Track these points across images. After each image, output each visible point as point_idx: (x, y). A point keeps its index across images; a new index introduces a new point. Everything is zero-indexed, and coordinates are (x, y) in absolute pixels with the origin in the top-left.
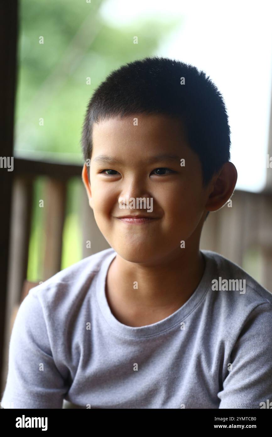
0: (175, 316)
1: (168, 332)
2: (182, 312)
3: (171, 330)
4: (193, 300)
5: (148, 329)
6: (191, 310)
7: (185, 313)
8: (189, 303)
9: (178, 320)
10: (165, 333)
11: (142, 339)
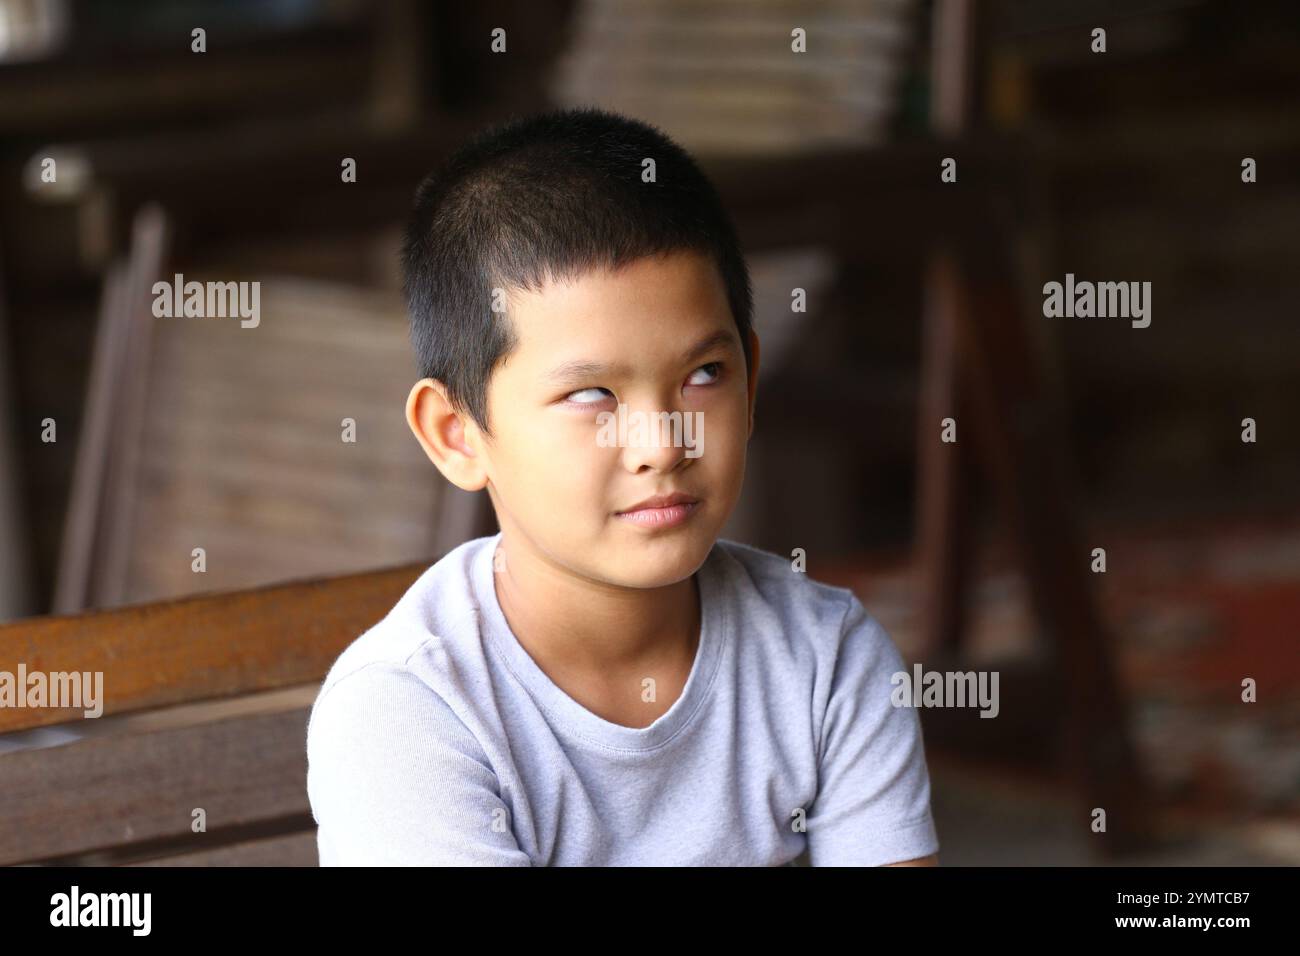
0: (694, 684)
1: (693, 723)
2: (701, 674)
3: (697, 718)
4: (708, 641)
5: (662, 726)
6: (715, 663)
7: (707, 674)
8: (704, 652)
9: (700, 694)
10: (689, 727)
11: (654, 751)
